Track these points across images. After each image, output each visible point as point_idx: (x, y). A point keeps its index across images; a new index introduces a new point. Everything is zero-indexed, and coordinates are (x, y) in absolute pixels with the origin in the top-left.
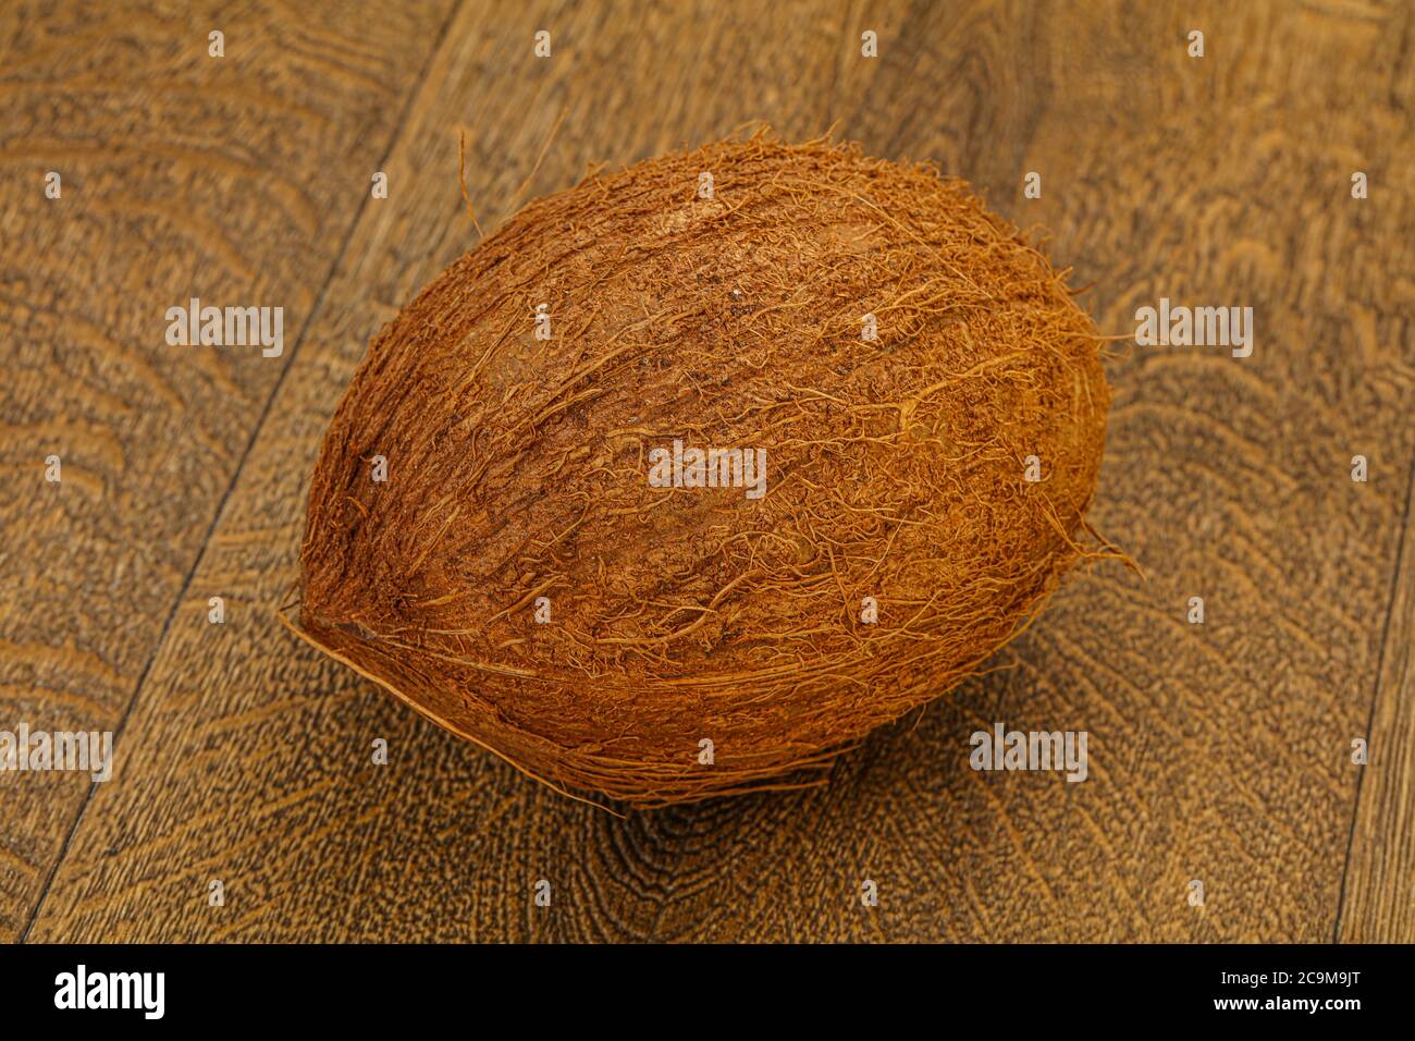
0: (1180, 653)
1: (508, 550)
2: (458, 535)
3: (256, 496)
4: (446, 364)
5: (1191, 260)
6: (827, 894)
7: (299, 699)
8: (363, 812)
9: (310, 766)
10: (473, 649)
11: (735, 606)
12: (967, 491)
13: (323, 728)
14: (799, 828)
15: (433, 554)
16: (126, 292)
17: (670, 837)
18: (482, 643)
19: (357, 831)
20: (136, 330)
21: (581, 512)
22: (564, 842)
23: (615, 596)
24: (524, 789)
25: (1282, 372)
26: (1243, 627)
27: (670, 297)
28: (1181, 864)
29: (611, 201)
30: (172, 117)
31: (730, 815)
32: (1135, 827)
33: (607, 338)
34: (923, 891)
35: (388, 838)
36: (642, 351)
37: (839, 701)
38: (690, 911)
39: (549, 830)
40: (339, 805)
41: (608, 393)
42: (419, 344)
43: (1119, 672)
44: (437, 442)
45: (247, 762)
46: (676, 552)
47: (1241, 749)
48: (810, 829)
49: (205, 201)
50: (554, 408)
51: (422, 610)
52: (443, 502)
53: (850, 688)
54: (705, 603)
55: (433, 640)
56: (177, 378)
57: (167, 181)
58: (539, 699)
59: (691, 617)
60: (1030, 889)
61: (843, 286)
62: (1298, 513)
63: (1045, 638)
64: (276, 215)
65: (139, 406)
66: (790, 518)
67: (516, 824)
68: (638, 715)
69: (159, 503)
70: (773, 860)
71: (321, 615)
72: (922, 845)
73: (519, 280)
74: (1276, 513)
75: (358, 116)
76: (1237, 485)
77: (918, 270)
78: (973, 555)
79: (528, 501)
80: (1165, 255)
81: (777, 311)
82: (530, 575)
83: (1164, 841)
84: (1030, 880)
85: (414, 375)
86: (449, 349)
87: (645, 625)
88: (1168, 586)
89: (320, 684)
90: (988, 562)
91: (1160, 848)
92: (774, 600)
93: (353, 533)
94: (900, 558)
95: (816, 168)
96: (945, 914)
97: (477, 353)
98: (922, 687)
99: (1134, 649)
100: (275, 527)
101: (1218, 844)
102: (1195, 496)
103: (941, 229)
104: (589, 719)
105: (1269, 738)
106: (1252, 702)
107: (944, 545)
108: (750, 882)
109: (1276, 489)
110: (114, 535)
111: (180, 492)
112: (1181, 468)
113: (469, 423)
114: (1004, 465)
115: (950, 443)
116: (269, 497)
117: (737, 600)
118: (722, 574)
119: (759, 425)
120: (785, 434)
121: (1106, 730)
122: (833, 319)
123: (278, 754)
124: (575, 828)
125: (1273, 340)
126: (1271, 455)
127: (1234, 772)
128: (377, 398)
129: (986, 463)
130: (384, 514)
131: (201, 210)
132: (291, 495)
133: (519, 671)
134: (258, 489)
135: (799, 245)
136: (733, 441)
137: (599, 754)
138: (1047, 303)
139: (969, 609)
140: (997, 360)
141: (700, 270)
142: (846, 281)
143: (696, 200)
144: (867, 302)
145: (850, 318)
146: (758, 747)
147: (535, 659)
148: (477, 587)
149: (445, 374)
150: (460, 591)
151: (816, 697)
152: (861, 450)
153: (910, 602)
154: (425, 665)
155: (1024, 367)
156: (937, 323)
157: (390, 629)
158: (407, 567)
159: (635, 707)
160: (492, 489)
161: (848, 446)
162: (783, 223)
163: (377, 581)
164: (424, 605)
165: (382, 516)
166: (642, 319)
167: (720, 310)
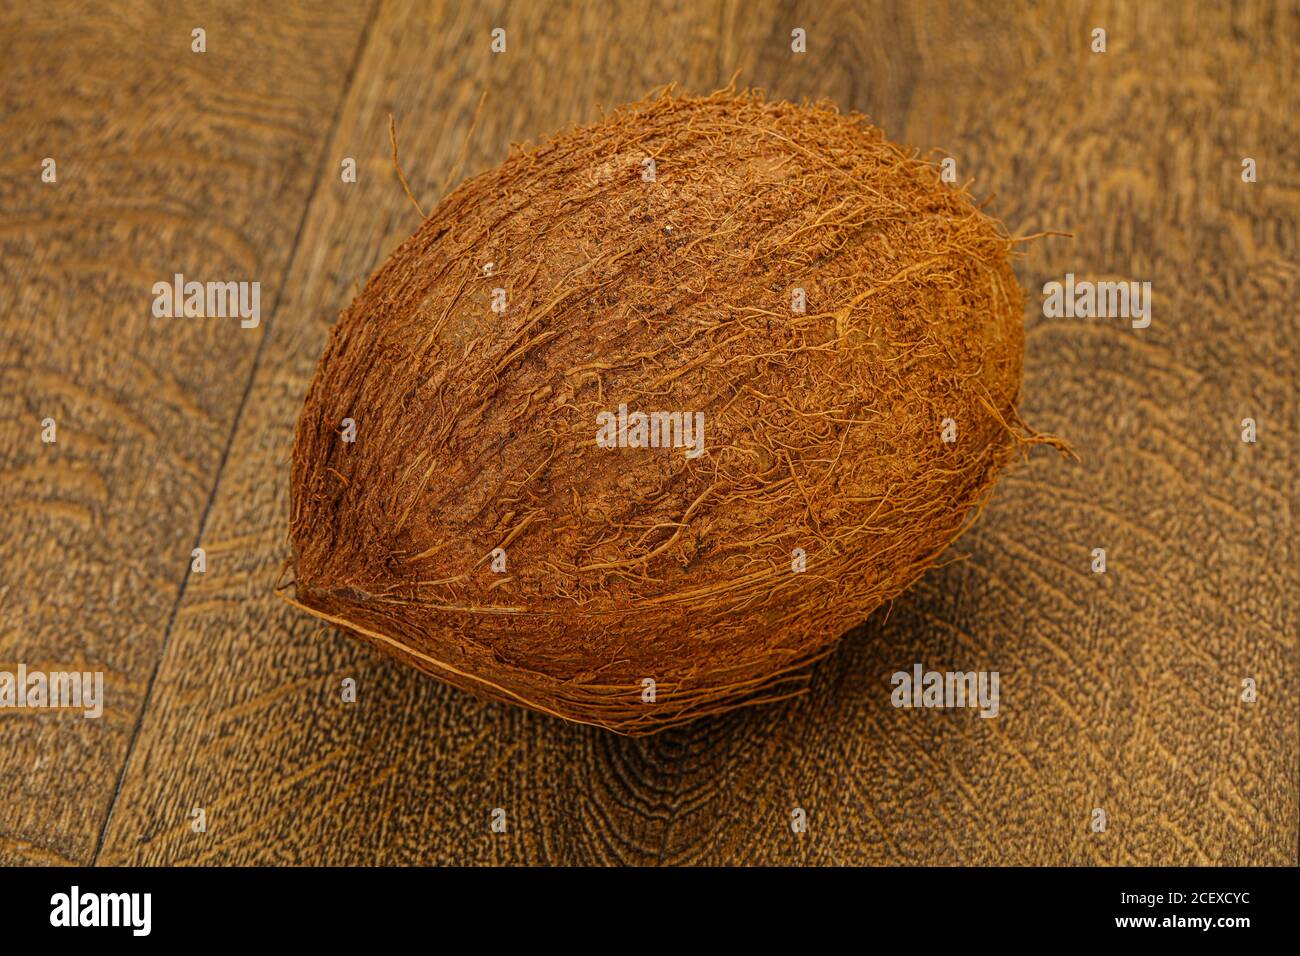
0: (1118, 539)
1: (486, 494)
2: (437, 488)
3: (235, 507)
4: (405, 332)
5: (1072, 195)
6: (822, 793)
7: (300, 681)
8: (376, 774)
9: (320, 739)
10: (464, 594)
11: (706, 520)
12: (907, 389)
13: (328, 704)
14: (787, 737)
15: (416, 509)
16: (88, 342)
17: (668, 760)
18: (472, 588)
19: (373, 793)
20: (101, 374)
21: (551, 449)
22: (569, 778)
23: (592, 524)
24: (524, 735)
25: (1172, 280)
26: (1172, 508)
27: (607, 240)
28: (1148, 724)
29: (539, 166)
30: (108, 184)
31: (721, 734)
32: (1100, 696)
33: (553, 285)
34: (911, 779)
35: (403, 794)
36: (588, 292)
37: (812, 603)
38: (696, 824)
39: (553, 768)
40: (353, 771)
41: (562, 335)
42: (376, 320)
43: (1063, 563)
44: (406, 404)
45: (261, 743)
46: (645, 475)
47: (1188, 616)
48: (798, 737)
49: (150, 253)
50: (514, 355)
51: (412, 565)
52: (419, 458)
53: (823, 588)
54: (677, 519)
55: (425, 592)
56: (146, 412)
57: (111, 239)
58: (531, 635)
59: (666, 533)
60: (1011, 764)
61: (767, 211)
62: (1207, 401)
63: (990, 541)
64: (218, 258)
65: (114, 440)
66: (746, 429)
67: (521, 768)
68: (627, 637)
69: (145, 524)
70: (767, 769)
71: (316, 585)
72: (904, 738)
73: (463, 246)
74: (1186, 404)
75: (281, 162)
76: (1147, 385)
77: (829, 193)
78: (920, 449)
79: (499, 445)
80: (1047, 192)
81: (709, 240)
82: (510, 515)
83: (1128, 706)
84: (1010, 757)
86: (406, 319)
87: (623, 548)
88: (1097, 482)
89: (320, 666)
90: (934, 455)
91: (1126, 713)
92: (741, 509)
93: (337, 504)
94: (853, 458)
95: (725, 114)
96: (935, 797)
97: (433, 318)
98: (887, 582)
99: (1074, 540)
100: (257, 531)
101: (1179, 702)
102: (1109, 399)
103: (849, 154)
104: (581, 648)
105: (1212, 603)
106: (1191, 573)
107: (892, 441)
108: (748, 792)
109: (1183, 383)
110: (107, 558)
111: (164, 511)
112: (1092, 376)
113: (434, 382)
114: (938, 362)
115: (886, 345)
116: (247, 505)
117: (707, 514)
118: (690, 490)
120: (732, 352)
121: (1060, 615)
122: (762, 242)
123: (289, 732)
124: (577, 764)
125: (1159, 254)
126: (1173, 354)
127: (1184, 637)
128: (344, 376)
129: (921, 360)
130: (365, 480)
131: (146, 261)
132: (268, 501)
133: (511, 609)
134: (237, 499)
135: (720, 180)
136: (685, 363)
137: (594, 682)
138: (955, 212)
139: (921, 502)
140: (918, 266)
141: (632, 212)
142: (769, 207)
143: (618, 152)
144: (790, 223)
145: (780, 240)
146: (742, 657)
147: (524, 594)
148: (461, 534)
149: (405, 342)
150: (445, 540)
151: (791, 601)
152: (805, 359)
153: (868, 499)
154: (420, 617)
155: (943, 270)
156: (858, 236)
157: (383, 587)
158: (393, 526)
159: (623, 630)
160: (464, 439)
161: (792, 357)
162: (703, 162)
163: (365, 545)
164: (413, 559)
165: (363, 483)
166: (584, 263)
167: (656, 246)
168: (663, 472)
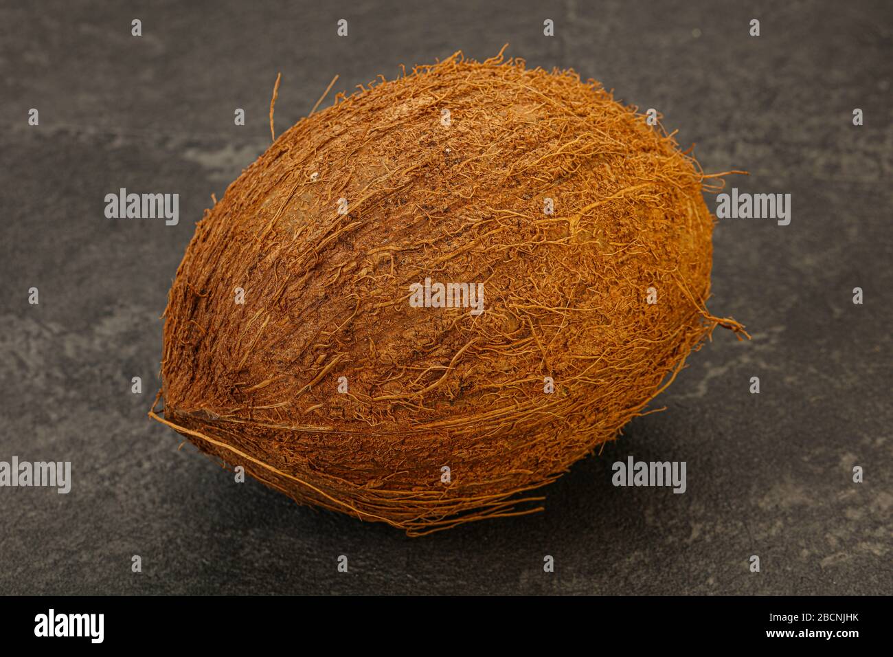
1: (306, 341)
2: (270, 336)
4: (251, 223)
10: (287, 416)
11: (467, 366)
12: (621, 277)
15: (254, 352)
18: (294, 411)
21: (354, 309)
23: (383, 365)
27: (402, 157)
29: (355, 106)
33: (361, 188)
36: (386, 195)
37: (546, 435)
41: (366, 225)
42: (231, 215)
44: (250, 274)
46: (424, 330)
50: (330, 239)
51: (249, 394)
52: (258, 314)
53: (553, 423)
54: (447, 364)
55: (259, 414)
58: (336, 448)
59: (438, 374)
61: (521, 142)
66: (499, 300)
68: (407, 453)
71: (179, 408)
73: (296, 161)
77: (568, 132)
78: (629, 323)
79: (317, 304)
81: (477, 161)
82: (323, 356)
85: (230, 234)
86: (252, 213)
90: (640, 327)
93: (196, 349)
94: (579, 325)
95: (494, 75)
97: (272, 212)
98: (602, 424)
103: (585, 106)
104: (373, 460)
107: (608, 315)
113: (271, 258)
114: (645, 259)
115: (606, 244)
117: (468, 361)
118: (457, 343)
119: (472, 236)
120: (491, 242)
122: (517, 163)
128: (206, 255)
129: (632, 257)
130: (218, 330)
133: (322, 428)
135: (488, 118)
136: (456, 248)
137: (381, 488)
138: (662, 153)
139: (629, 362)
140: (633, 188)
141: (422, 138)
142: (523, 139)
143: (414, 97)
144: (538, 151)
145: (528, 162)
146: (492, 474)
147: (331, 417)
148: (286, 370)
149: (251, 229)
150: (275, 375)
151: (530, 432)
152: (545, 250)
153: (589, 357)
154: (255, 433)
155: (651, 192)
156: (588, 163)
157: (228, 410)
158: (236, 365)
159: (404, 447)
160: (291, 300)
161: (536, 247)
162: (476, 105)
163: (216, 378)
164: (250, 389)
165: (215, 332)
166: (385, 174)
167: (438, 162)
168: (437, 329)
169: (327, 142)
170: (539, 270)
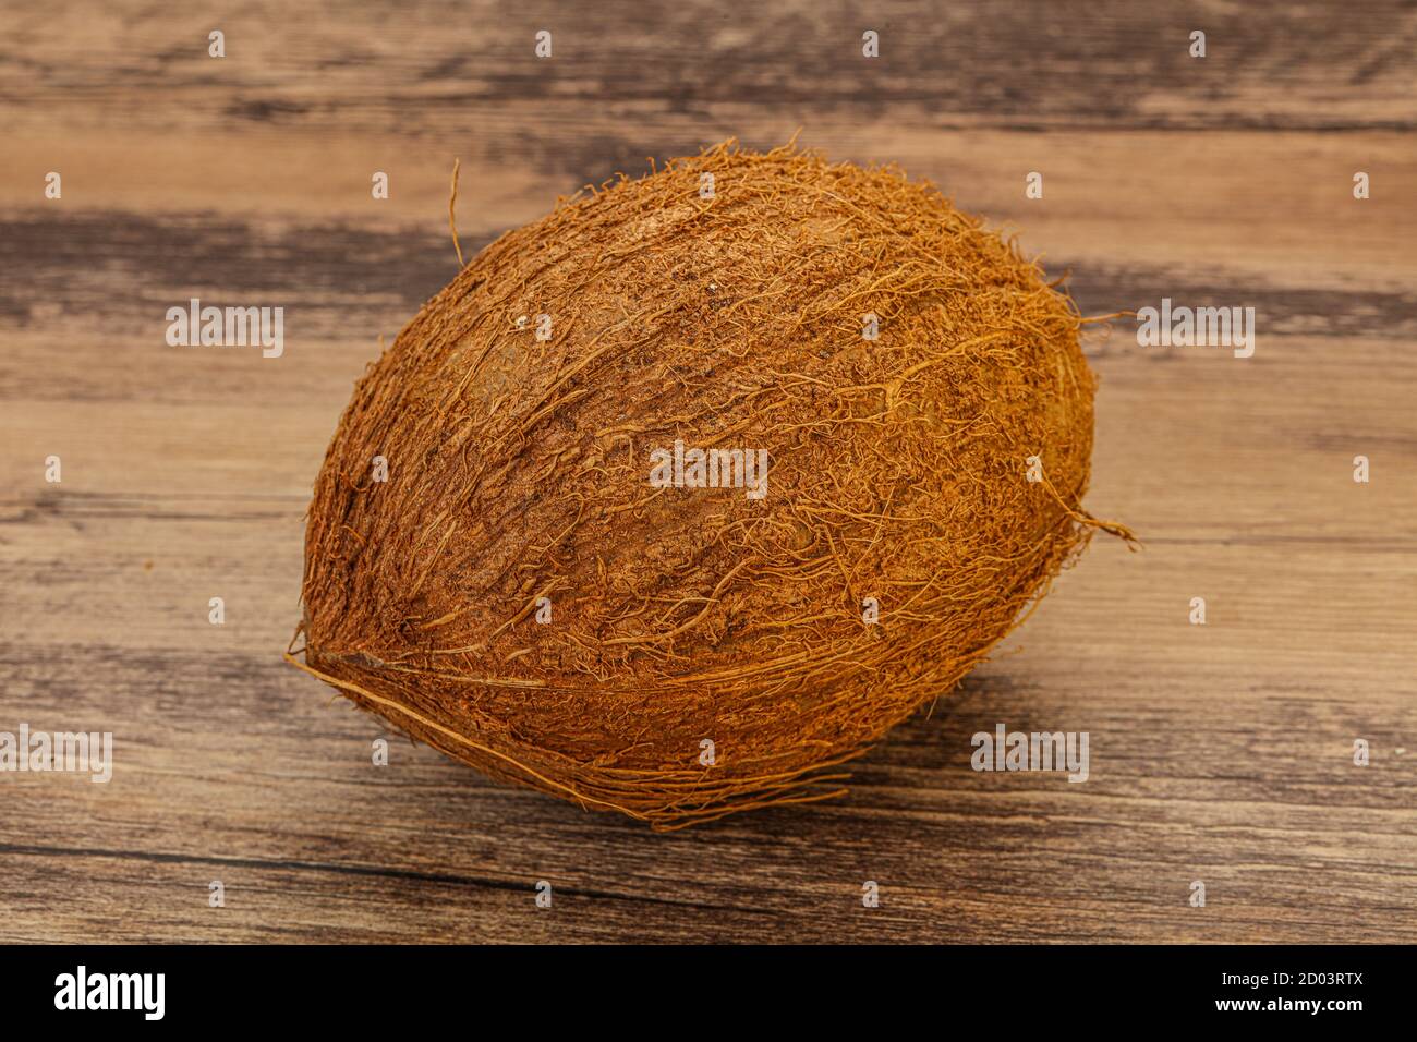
1: (507, 559)
2: (456, 551)
4: (431, 386)
10: (480, 664)
11: (737, 597)
12: (959, 469)
15: (433, 573)
18: (489, 658)
21: (576, 514)
23: (617, 595)
27: (647, 296)
29: (582, 218)
33: (588, 341)
36: (624, 350)
37: (850, 692)
41: (594, 394)
42: (403, 373)
44: (428, 461)
46: (674, 545)
50: (541, 414)
51: (427, 632)
52: (439, 519)
53: (861, 677)
54: (707, 594)
55: (440, 661)
58: (550, 711)
59: (695, 608)
61: (818, 274)
66: (784, 502)
68: (650, 718)
71: (327, 650)
73: (497, 298)
77: (887, 259)
78: (971, 534)
79: (522, 508)
81: (755, 302)
82: (531, 581)
85: (400, 402)
86: (433, 373)
90: (986, 539)
92: (776, 587)
93: (352, 566)
94: (898, 538)
95: (782, 172)
97: (461, 372)
98: (932, 675)
103: (911, 219)
104: (602, 728)
107: (940, 523)
113: (458, 439)
114: (994, 442)
115: (938, 422)
117: (738, 590)
118: (722, 564)
119: (746, 412)
120: (773, 420)
122: (812, 306)
128: (366, 430)
129: (976, 439)
130: (382, 540)
133: (528, 683)
135: (771, 239)
136: (722, 429)
137: (615, 766)
138: (1023, 287)
139: (970, 589)
140: (978, 340)
141: (675, 269)
142: (821, 270)
143: (666, 207)
144: (843, 287)
145: (828, 304)
146: (773, 747)
147: (543, 667)
148: (479, 600)
149: (431, 396)
150: (463, 607)
151: (827, 688)
152: (850, 431)
153: (912, 584)
154: (433, 688)
155: (1005, 346)
156: (914, 305)
157: (396, 655)
158: (408, 590)
159: (647, 710)
160: (486, 500)
161: (837, 428)
162: (754, 220)
163: (379, 608)
164: (427, 626)
165: (379, 543)
166: (622, 320)
167: (698, 305)
168: (694, 544)
169: (541, 271)
170: (842, 460)
